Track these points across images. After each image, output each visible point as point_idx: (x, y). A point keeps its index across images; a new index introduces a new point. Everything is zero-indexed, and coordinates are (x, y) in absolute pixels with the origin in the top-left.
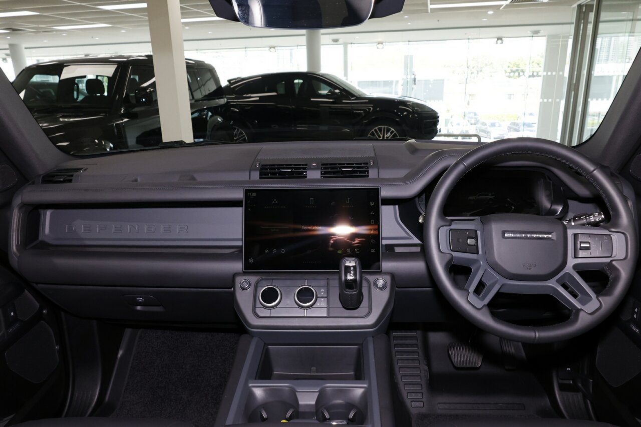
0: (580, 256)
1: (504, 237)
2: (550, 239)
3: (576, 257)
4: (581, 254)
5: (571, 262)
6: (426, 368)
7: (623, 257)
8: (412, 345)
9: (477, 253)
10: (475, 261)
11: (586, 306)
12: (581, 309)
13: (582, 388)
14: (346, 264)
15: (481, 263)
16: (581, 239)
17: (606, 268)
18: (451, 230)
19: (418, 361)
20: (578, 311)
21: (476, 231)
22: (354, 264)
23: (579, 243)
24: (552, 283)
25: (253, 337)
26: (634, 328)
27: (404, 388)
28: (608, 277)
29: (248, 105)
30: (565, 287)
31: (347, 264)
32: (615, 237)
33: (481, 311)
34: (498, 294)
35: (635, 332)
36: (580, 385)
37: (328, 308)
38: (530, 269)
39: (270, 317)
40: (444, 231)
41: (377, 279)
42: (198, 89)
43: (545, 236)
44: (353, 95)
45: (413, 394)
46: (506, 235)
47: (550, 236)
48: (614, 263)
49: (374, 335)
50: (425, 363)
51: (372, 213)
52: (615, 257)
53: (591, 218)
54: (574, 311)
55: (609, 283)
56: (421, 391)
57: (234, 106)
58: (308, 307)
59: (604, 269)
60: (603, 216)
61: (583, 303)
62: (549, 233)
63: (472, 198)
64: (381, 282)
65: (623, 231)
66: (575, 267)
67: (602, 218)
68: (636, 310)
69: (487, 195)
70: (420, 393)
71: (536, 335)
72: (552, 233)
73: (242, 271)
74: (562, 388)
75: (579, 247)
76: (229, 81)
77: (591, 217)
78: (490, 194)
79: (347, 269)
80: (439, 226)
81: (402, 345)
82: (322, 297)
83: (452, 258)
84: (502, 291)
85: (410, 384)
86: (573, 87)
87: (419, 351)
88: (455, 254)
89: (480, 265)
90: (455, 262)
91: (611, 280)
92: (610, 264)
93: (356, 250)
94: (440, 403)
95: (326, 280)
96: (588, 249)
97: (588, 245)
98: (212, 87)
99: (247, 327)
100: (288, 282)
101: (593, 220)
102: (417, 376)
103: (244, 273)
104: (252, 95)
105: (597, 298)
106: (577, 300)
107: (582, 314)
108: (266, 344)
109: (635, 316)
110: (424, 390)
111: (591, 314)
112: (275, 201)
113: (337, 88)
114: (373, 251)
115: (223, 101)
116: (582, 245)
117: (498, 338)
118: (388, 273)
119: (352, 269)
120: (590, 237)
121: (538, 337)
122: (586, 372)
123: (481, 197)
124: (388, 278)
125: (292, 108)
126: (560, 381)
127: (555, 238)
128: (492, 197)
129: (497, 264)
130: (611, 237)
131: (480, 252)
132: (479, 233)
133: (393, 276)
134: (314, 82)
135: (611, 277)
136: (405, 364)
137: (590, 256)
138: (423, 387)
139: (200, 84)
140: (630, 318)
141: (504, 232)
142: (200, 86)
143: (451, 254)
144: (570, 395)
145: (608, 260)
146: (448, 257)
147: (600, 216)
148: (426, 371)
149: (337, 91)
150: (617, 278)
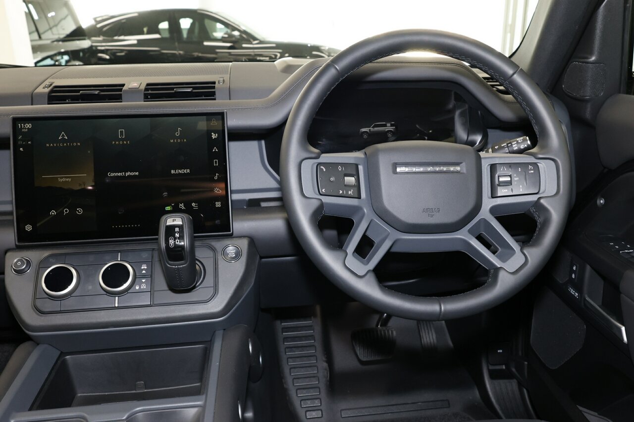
0: (499, 195)
1: (395, 172)
2: (458, 172)
3: (493, 196)
4: (501, 191)
5: (488, 203)
6: (325, 365)
7: (554, 192)
8: (307, 337)
9: (359, 197)
10: (357, 209)
11: (507, 262)
12: (501, 268)
13: (516, 373)
14: (168, 224)
15: (365, 211)
16: (500, 171)
17: (532, 210)
18: (319, 164)
19: (315, 358)
20: (497, 270)
21: (357, 166)
22: (181, 223)
23: (497, 176)
24: (463, 235)
25: (38, 344)
26: (572, 291)
27: (297, 395)
28: (535, 222)
29: (122, 51)
30: (480, 238)
31: (170, 222)
32: (542, 165)
33: (364, 279)
34: (389, 255)
35: (574, 296)
36: (514, 370)
37: (152, 291)
38: (432, 216)
39: (60, 312)
40: (308, 167)
41: (227, 246)
42: (47, 30)
43: (452, 169)
44: (255, 39)
45: (309, 402)
46: (398, 170)
47: (458, 168)
48: (542, 201)
49: (226, 327)
50: (324, 359)
51: (215, 149)
52: (543, 192)
53: (514, 146)
54: (492, 271)
55: (537, 229)
56: (318, 397)
57: (102, 52)
58: (119, 294)
59: (531, 212)
60: (529, 142)
61: (503, 259)
62: (457, 164)
63: (363, 130)
64: (231, 250)
65: (552, 157)
66: (493, 210)
67: (528, 145)
68: (574, 268)
69: (385, 126)
70: (318, 398)
71: (441, 308)
72: (461, 163)
73: (14, 246)
74: (494, 375)
75: (497, 182)
76: (95, 19)
77: (513, 143)
78: (389, 125)
79: (170, 230)
80: (299, 160)
81: (294, 338)
82: (144, 276)
83: (322, 206)
84: (394, 250)
85: (304, 389)
86: (508, 29)
87: (316, 344)
88: (326, 200)
89: (364, 214)
90: (327, 212)
91: (539, 226)
92: (537, 204)
93: (193, 204)
94: (343, 410)
95: (151, 252)
96: (509, 183)
97: (509, 179)
98: (70, 27)
99: (25, 330)
100: (91, 258)
101: (517, 148)
102: (314, 377)
103: (18, 248)
104: (126, 38)
105: (521, 250)
106: (497, 256)
107: (502, 275)
108: (62, 354)
109: (573, 276)
110: (323, 395)
111: (513, 273)
112: (63, 136)
113: (234, 29)
114: (218, 204)
115: (85, 44)
116: (501, 179)
117: (415, 322)
118: (244, 237)
119: (177, 229)
120: (510, 166)
121: (445, 310)
122: (520, 353)
123: (376, 129)
124: (244, 244)
125: (180, 54)
126: (491, 367)
127: (464, 171)
128: (392, 129)
129: (386, 211)
130: (538, 165)
131: (363, 195)
132: (361, 168)
133: (253, 241)
134: (207, 22)
135: (540, 220)
136: (298, 363)
137: (511, 194)
138: (322, 390)
139: (52, 24)
140: (568, 279)
141: (395, 165)
142: (51, 25)
143: (321, 200)
144: (503, 383)
145: (534, 198)
146: (315, 204)
147: (526, 143)
148: (326, 370)
149: (236, 33)
150: (547, 222)
